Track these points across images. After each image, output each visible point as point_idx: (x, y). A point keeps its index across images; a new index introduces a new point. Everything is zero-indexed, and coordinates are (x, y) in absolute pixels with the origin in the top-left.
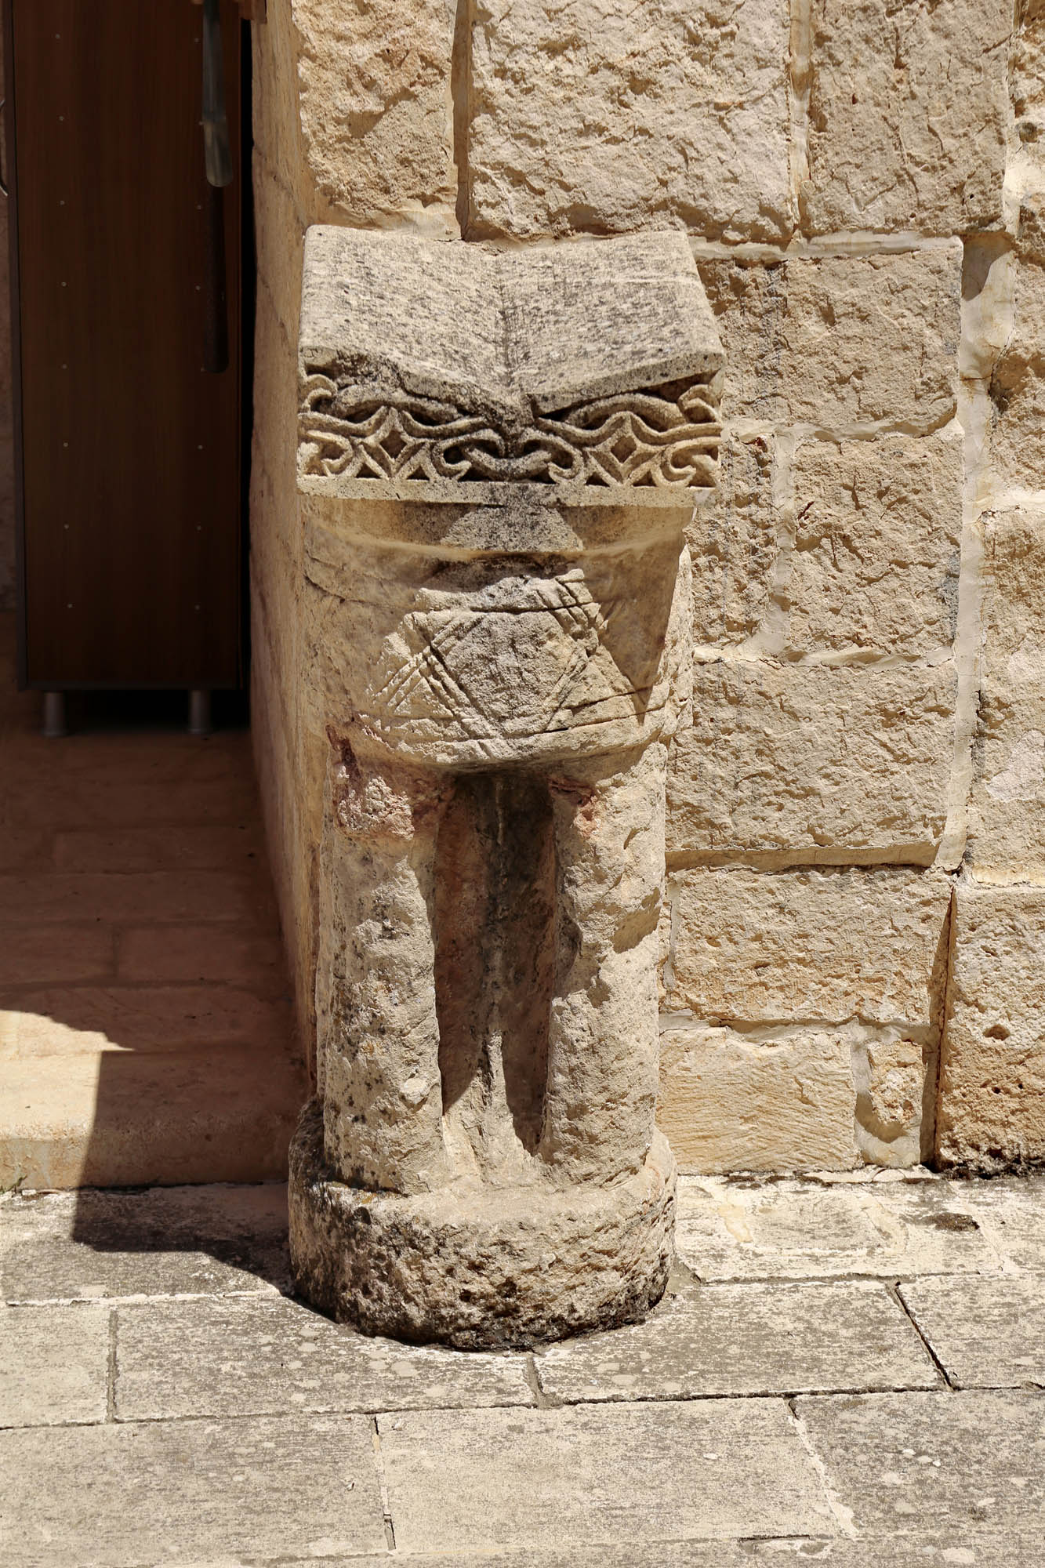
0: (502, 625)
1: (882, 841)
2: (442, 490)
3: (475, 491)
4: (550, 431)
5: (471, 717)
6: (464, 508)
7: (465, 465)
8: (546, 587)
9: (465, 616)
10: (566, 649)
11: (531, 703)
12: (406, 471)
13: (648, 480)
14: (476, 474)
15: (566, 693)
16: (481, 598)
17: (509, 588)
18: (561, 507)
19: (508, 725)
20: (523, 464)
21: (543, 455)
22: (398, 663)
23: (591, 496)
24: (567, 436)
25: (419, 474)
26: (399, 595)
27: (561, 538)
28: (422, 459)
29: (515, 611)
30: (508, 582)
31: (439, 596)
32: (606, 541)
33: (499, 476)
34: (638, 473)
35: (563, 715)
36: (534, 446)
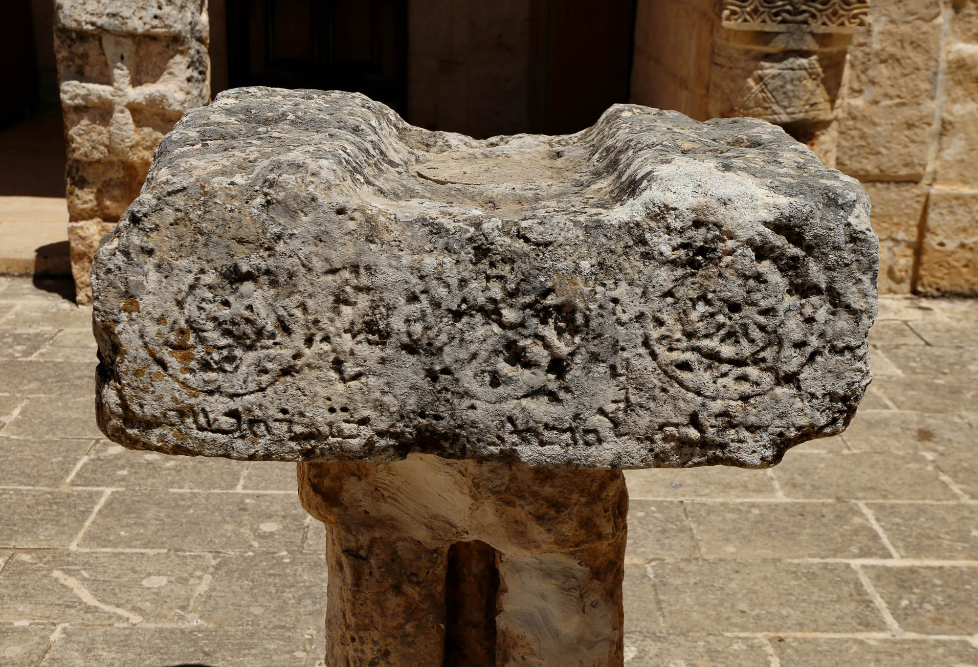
0: (788, 74)
1: (904, 172)
2: (770, 27)
3: (782, 28)
4: (810, 6)
5: (775, 107)
6: (778, 34)
7: (779, 18)
8: (804, 61)
9: (775, 71)
10: (809, 84)
11: (796, 102)
12: (760, 20)
13: (842, 24)
14: (783, 21)
15: (808, 100)
16: (782, 65)
17: (791, 62)
18: (812, 34)
19: (789, 110)
20: (800, 18)
21: (806, 15)
22: (750, 89)
23: (822, 30)
24: (816, 8)
25: (764, 21)
26: (752, 65)
27: (810, 44)
28: (765, 16)
29: (793, 69)
30: (791, 60)
31: (767, 64)
32: (826, 46)
33: (791, 22)
34: (840, 21)
35: (807, 107)
36: (804, 12)
